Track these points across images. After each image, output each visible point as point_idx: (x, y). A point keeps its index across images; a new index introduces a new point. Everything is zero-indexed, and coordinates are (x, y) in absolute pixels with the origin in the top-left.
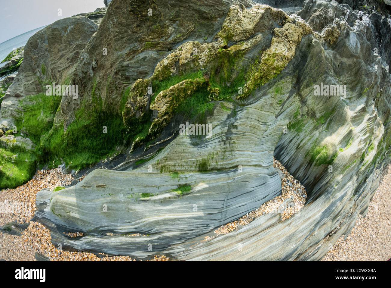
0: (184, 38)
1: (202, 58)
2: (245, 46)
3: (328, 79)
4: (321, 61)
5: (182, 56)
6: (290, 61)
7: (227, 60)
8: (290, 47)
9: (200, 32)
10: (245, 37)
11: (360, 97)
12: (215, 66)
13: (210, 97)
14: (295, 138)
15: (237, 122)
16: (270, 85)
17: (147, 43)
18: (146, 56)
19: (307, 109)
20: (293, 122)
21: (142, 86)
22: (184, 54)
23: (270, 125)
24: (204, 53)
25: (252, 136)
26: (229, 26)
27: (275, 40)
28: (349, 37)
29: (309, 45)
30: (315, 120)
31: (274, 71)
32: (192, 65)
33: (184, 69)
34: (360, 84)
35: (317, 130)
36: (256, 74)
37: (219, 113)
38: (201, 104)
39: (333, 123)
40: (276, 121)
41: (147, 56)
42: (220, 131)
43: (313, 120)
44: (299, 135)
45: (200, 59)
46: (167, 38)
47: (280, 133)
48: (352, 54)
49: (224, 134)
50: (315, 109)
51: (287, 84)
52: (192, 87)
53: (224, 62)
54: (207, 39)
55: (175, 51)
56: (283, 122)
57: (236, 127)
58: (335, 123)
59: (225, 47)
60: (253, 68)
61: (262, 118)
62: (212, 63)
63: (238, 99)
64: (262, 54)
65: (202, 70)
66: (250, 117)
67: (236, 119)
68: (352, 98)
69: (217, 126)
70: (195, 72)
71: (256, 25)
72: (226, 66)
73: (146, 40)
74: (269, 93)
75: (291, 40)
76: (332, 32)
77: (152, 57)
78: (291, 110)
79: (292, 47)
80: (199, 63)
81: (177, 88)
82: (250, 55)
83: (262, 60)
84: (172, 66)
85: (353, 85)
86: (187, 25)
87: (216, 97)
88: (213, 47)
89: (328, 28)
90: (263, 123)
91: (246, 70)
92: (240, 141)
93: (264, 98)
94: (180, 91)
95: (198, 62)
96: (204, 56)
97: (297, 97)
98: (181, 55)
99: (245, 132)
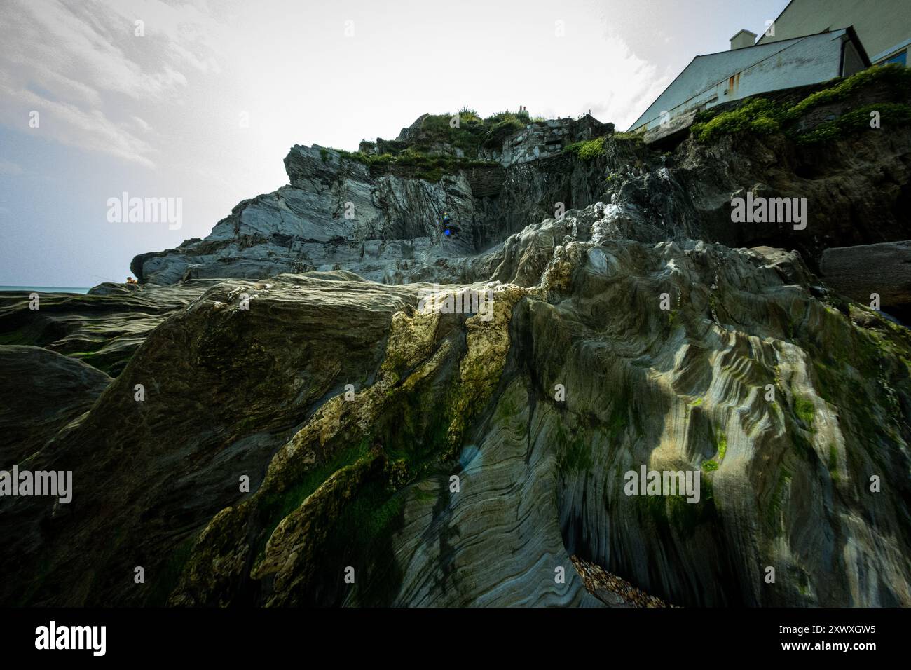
0: (326, 390)
1: (363, 417)
2: (428, 368)
3: (583, 347)
4: (556, 328)
5: (323, 428)
6: (507, 354)
7: (406, 402)
8: (499, 335)
9: (353, 372)
10: (426, 355)
11: (668, 336)
12: (388, 422)
13: (392, 483)
14: (589, 485)
15: (454, 516)
16: (492, 408)
17: (245, 420)
18: (244, 448)
19: (575, 416)
20: (564, 454)
21: (231, 524)
22: (326, 424)
23: (522, 484)
24: (365, 406)
25: (495, 532)
26: (396, 349)
27: (471, 338)
28: (589, 261)
29: (527, 315)
30: (603, 428)
31: (489, 382)
32: (347, 436)
33: (332, 449)
34: (653, 316)
35: (619, 448)
36: (461, 402)
37: (415, 514)
38: (375, 510)
39: (643, 417)
40: (529, 470)
41: (248, 447)
42: (427, 558)
43: (599, 429)
44: (591, 475)
45: (360, 419)
46: (290, 400)
47: (551, 491)
48: (608, 282)
49: (437, 563)
50: (589, 408)
51: (519, 391)
52: (351, 481)
53: (402, 408)
54: (366, 379)
55: (309, 422)
56: (543, 465)
57: (456, 530)
58: (647, 413)
59: (398, 384)
60: (452, 396)
61: (499, 479)
62: (383, 418)
63: (446, 461)
64: (459, 366)
65: (367, 437)
66: (475, 491)
67: (451, 511)
68: (651, 346)
69: (416, 547)
70: (354, 445)
71: (435, 332)
72: (407, 413)
73: (244, 414)
74: (493, 423)
75: (496, 325)
76: (557, 272)
77: (259, 447)
78: (546, 434)
79: (501, 333)
80: (359, 428)
81: (320, 497)
82: (443, 377)
83: (462, 377)
84: (307, 453)
85: (638, 324)
86: (327, 367)
87: (404, 477)
88: (378, 391)
89: (549, 270)
90: (506, 488)
91: (441, 404)
92: (475, 564)
93: (488, 437)
94: (327, 501)
95: (357, 426)
96: (365, 412)
97: (546, 405)
98: (321, 427)
99: (479, 533)
